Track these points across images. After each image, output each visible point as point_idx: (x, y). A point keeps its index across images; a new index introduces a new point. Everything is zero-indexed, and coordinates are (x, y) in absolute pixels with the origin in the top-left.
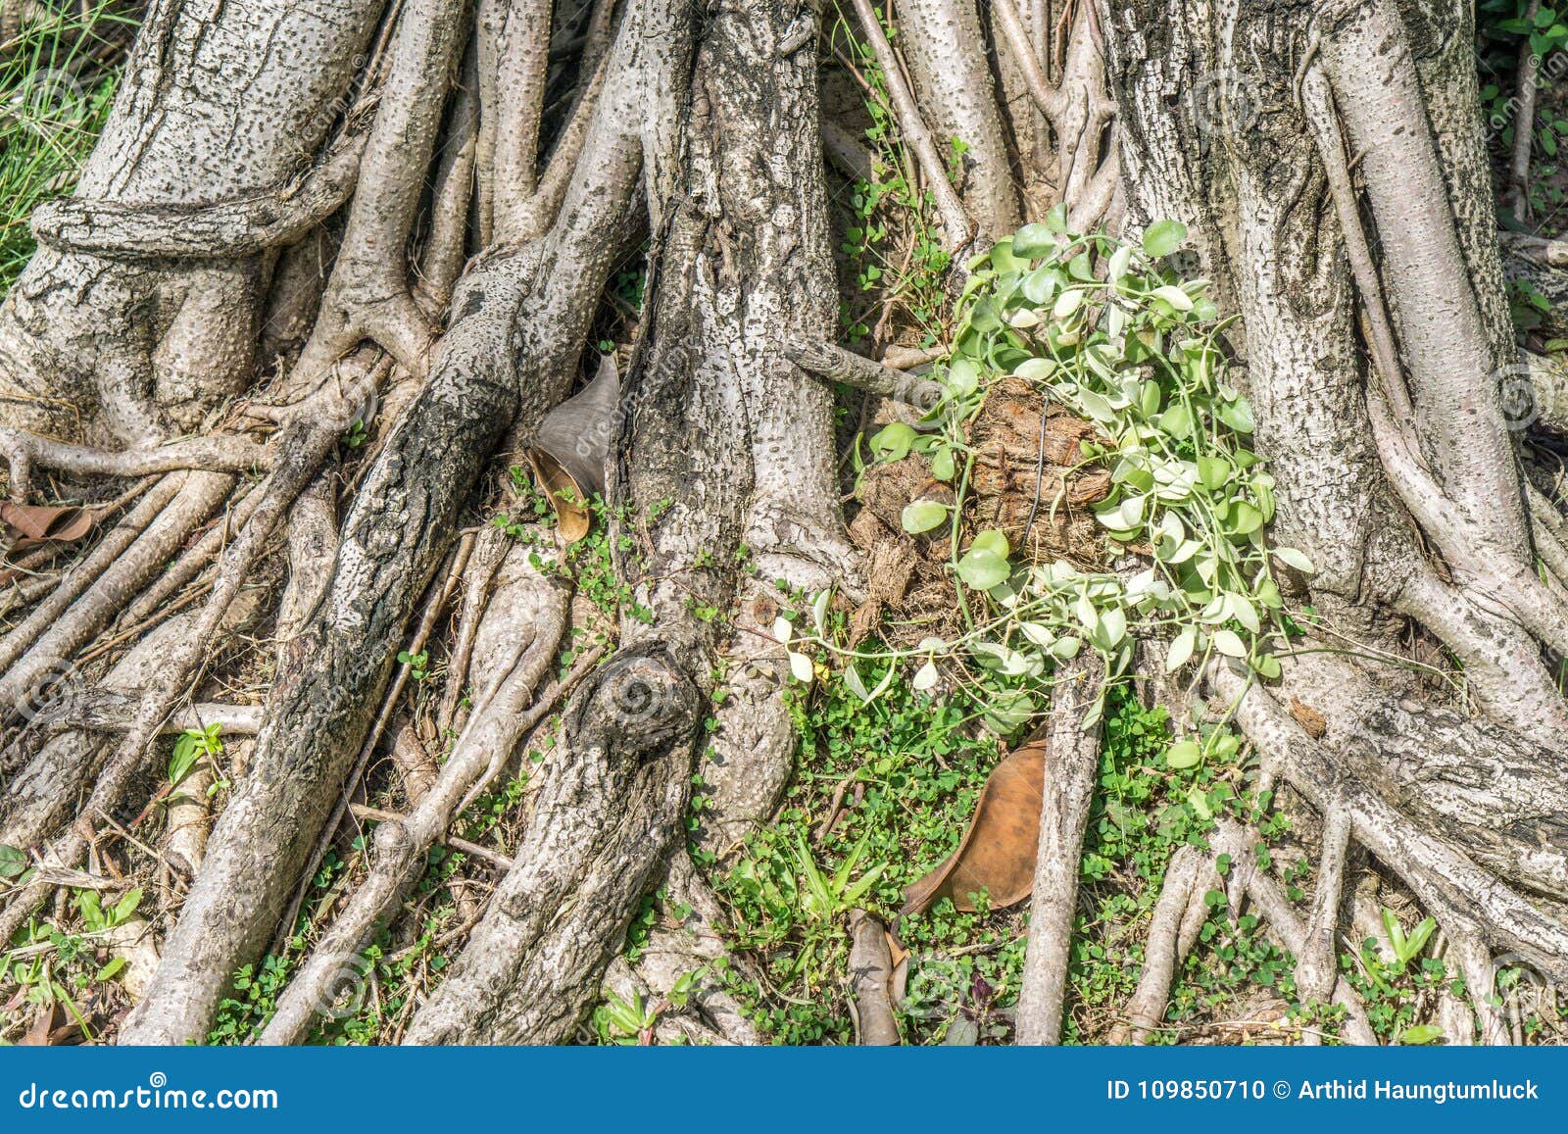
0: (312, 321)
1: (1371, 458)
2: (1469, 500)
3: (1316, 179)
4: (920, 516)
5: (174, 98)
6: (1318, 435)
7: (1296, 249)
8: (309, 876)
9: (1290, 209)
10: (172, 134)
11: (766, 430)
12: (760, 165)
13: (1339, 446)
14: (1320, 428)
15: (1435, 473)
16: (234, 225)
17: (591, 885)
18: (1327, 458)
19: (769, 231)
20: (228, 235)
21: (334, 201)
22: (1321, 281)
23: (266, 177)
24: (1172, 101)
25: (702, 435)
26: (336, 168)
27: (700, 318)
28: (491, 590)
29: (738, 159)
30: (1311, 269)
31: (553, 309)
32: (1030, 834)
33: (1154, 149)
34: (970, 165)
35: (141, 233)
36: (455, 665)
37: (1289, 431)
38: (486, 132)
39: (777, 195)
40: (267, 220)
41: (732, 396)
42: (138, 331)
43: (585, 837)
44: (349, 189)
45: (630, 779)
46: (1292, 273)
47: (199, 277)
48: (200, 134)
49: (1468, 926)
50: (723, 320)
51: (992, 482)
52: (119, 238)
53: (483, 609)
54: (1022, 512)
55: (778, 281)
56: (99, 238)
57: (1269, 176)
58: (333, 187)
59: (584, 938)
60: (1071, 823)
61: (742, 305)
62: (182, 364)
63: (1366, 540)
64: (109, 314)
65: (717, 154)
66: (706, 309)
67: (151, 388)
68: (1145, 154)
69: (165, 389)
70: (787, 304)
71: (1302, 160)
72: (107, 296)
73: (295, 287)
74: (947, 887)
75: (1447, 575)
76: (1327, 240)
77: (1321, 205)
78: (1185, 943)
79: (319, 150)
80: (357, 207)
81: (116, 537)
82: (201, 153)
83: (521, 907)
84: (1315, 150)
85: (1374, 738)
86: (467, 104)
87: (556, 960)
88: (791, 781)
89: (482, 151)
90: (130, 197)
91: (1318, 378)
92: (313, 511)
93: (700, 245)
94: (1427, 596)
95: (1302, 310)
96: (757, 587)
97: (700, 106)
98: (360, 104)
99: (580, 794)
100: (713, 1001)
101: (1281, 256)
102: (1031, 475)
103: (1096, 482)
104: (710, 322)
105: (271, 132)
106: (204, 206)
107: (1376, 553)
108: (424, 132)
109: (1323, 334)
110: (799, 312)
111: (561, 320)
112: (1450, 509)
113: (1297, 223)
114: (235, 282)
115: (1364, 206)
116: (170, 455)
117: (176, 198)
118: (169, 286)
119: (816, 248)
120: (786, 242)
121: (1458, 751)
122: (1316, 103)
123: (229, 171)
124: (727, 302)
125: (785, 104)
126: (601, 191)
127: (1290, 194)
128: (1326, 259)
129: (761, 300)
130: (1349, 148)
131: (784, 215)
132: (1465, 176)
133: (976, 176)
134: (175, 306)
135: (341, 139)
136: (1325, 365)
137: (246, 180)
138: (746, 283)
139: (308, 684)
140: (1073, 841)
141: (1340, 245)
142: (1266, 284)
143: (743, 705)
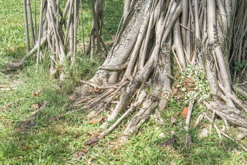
0: (122, 79)
1: (218, 84)
2: (226, 88)
3: (213, 60)
4: (178, 86)
5: (113, 57)
6: (213, 82)
7: (212, 66)
8: (124, 111)
9: (211, 62)
10: (112, 60)
11: (165, 82)
12: (165, 61)
13: (215, 83)
14: (213, 81)
15: (224, 86)
16: (117, 67)
17: (150, 108)
18: (214, 84)
19: (166, 66)
20: (116, 68)
21: (126, 67)
22: (214, 69)
23: (120, 64)
24: (201, 56)
25: (159, 81)
26: (126, 64)
27: (159, 73)
28: (140, 94)
29: (163, 60)
30: (213, 68)
31: (146, 74)
32: (187, 112)
33: (200, 60)
34: (183, 66)
35: (108, 67)
36: (136, 99)
37: (211, 81)
38: (139, 62)
39: (166, 63)
40: (120, 67)
41: (162, 78)
42: (107, 77)
43: (149, 105)
44: (127, 66)
45: (153, 103)
46: (211, 68)
47: (113, 72)
48: (115, 60)
49: (225, 118)
50: (161, 73)
51: (185, 84)
52: (107, 68)
53: (139, 95)
54: (187, 87)
55: (166, 70)
56: (105, 68)
57: (209, 60)
58: (126, 65)
59: (149, 111)
60: (191, 110)
61: (163, 72)
62: (111, 80)
63: (217, 91)
64: (105, 75)
65: (161, 60)
66: (160, 72)
67: (108, 82)
68: (199, 60)
69: (109, 82)
70: (167, 72)
71: (212, 58)
72: (105, 73)
73: (121, 75)
74: (180, 114)
75: (224, 95)
76: (214, 66)
77: (214, 63)
78: (200, 120)
79: (125, 62)
80: (128, 68)
81: (105, 92)
82: (114, 61)
83: (144, 109)
84: (213, 58)
85: (218, 107)
86: (138, 60)
87: (147, 112)
88: (166, 107)
89: (139, 64)
90: (108, 65)
91: (213, 77)
92: (123, 89)
93: (159, 68)
94: (222, 96)
95: (212, 71)
96: (163, 93)
97: (160, 57)
98: (128, 59)
99: (149, 102)
100: (159, 118)
101: (210, 66)
102: (188, 83)
103: (194, 84)
104: (160, 73)
105: (121, 60)
106: (114, 66)
107: (218, 92)
108: (134, 61)
109: (214, 73)
110: (168, 72)
111: (146, 75)
112: (225, 89)
113: (212, 63)
114: (116, 73)
115: (218, 63)
116: (110, 87)
117: (112, 65)
118: (110, 73)
119: (169, 67)
120: (167, 67)
121: (225, 107)
122: (213, 53)
123: (117, 63)
124: (162, 72)
125: (167, 56)
126: (151, 64)
127: (211, 61)
128: (214, 67)
129: (165, 71)
130: (216, 57)
131: (167, 65)
132: (227, 65)
133: (183, 67)
134: (110, 75)
135: (127, 62)
136: (214, 76)
137: (118, 64)
138: (163, 70)
139: (125, 95)
140: (191, 111)
141: (215, 66)
142: (209, 69)
143: (162, 100)
